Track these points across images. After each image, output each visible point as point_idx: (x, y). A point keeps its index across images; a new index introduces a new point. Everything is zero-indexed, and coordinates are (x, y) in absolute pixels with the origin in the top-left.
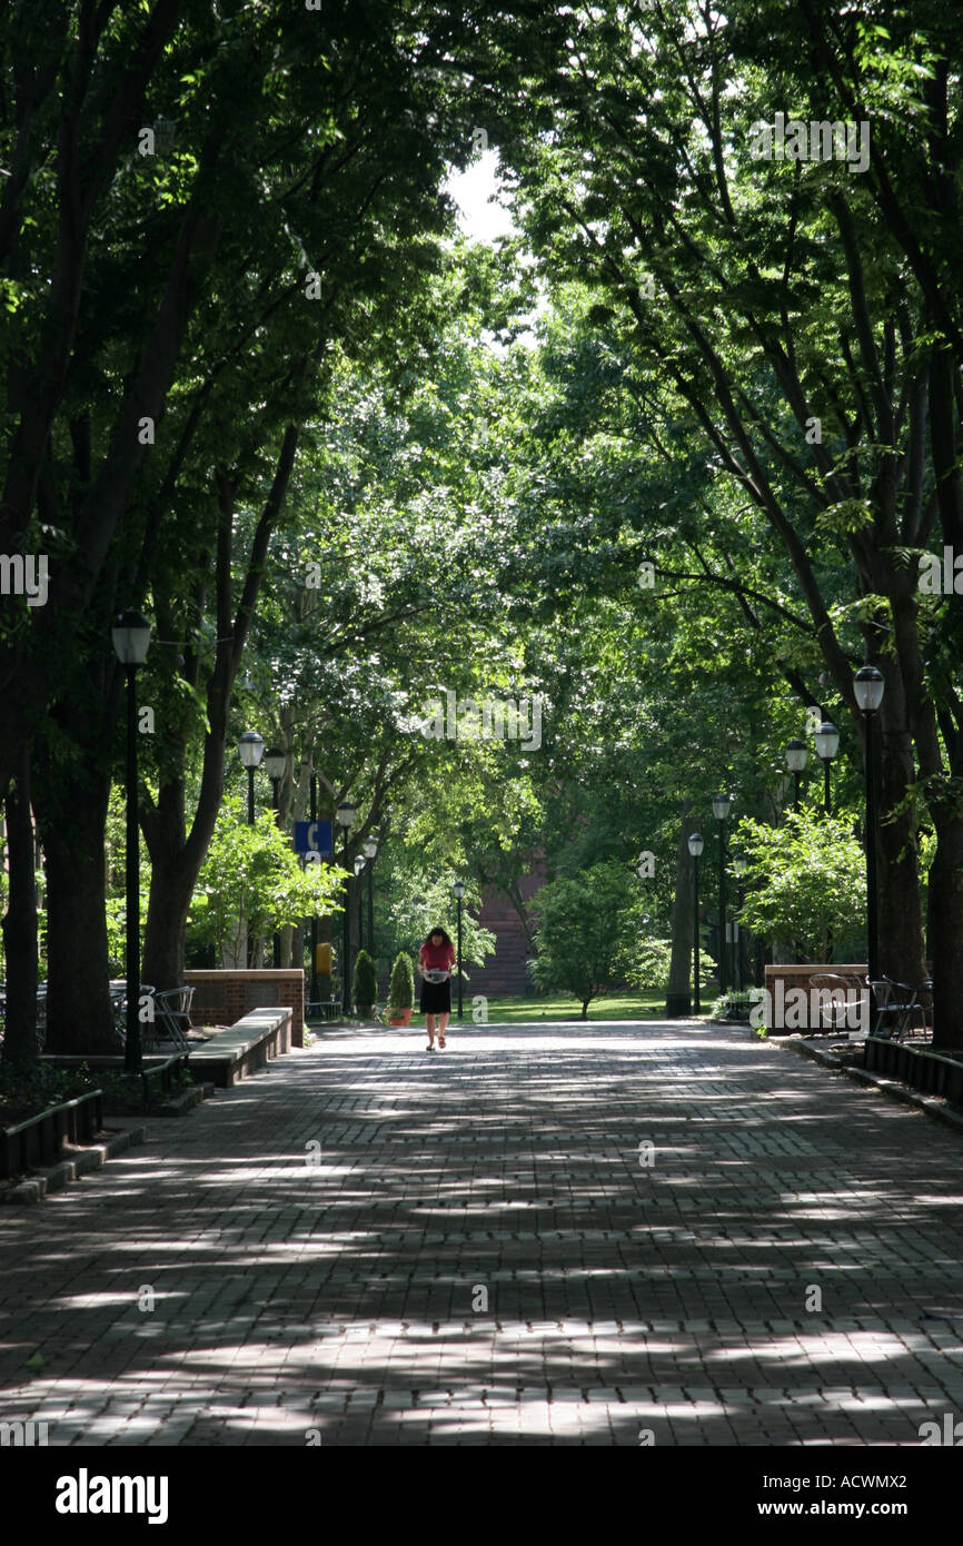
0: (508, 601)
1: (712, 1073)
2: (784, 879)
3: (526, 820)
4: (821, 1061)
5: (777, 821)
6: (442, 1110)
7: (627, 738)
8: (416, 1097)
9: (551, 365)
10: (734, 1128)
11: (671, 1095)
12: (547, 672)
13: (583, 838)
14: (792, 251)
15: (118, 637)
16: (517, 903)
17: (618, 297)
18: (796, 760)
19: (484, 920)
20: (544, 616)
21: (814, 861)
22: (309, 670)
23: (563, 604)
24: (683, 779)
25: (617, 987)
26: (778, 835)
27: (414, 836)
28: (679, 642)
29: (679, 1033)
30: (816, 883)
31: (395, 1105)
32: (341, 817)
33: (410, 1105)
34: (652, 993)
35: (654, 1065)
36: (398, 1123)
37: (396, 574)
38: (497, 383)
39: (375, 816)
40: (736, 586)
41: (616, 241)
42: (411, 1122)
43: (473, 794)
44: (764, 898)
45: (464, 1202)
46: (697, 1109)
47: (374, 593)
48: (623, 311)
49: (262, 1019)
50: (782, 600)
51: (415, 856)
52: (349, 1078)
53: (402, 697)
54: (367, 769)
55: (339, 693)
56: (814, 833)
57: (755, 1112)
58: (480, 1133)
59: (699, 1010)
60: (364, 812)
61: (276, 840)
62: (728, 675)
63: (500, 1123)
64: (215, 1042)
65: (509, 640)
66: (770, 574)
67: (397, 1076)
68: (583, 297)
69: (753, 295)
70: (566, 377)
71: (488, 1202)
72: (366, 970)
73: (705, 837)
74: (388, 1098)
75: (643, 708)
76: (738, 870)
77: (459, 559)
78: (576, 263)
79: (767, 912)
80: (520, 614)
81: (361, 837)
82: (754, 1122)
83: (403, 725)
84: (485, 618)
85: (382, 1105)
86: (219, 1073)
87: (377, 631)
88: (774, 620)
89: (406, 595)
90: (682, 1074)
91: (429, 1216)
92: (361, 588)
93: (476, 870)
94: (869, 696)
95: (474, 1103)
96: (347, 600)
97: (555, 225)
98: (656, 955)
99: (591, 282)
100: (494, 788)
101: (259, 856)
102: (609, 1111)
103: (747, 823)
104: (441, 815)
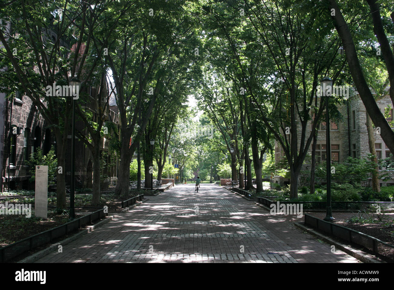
0: (196, 143)
1: (216, 191)
2: (222, 170)
3: (197, 165)
4: (227, 189)
5: (222, 165)
6: (186, 196)
7: (207, 157)
8: (183, 194)
9: (200, 121)
10: (220, 199)
11: (212, 194)
12: (199, 151)
13: (202, 167)
14: (224, 106)
15: (151, 142)
16: (196, 172)
17: (206, 112)
18: (223, 159)
19: (194, 174)
20: (199, 145)
21: (225, 169)
22: (176, 149)
23: (201, 144)
24: (212, 161)
25: (205, 180)
26: (222, 166)
27: (187, 166)
28: (212, 147)
29: (212, 185)
30: (226, 171)
31: (180, 195)
32: (180, 164)
33: (182, 195)
34: (208, 181)
35: (209, 190)
36: (180, 198)
37: (185, 140)
38: (195, 123)
39: (183, 164)
40: (217, 142)
41: (206, 106)
42: (182, 198)
43: (192, 162)
44: (220, 172)
45: (184, 214)
46: (215, 196)
47: (182, 142)
48: (207, 113)
49: (169, 184)
50: (222, 144)
51: (188, 168)
52: (177, 191)
53: (185, 152)
54: (183, 160)
55: (179, 152)
56: (225, 166)
57: (222, 197)
58: (189, 200)
59: (213, 182)
60: (182, 164)
61: (172, 166)
62: (216, 151)
63: (192, 198)
64: (163, 187)
65: (196, 147)
66: (221, 141)
67: (182, 191)
68: (203, 112)
69: (220, 111)
70: (201, 122)
71: (188, 214)
72: (182, 179)
73: (214, 167)
74: (180, 194)
75: (208, 155)
76: (217, 169)
77: (191, 139)
78: (202, 108)
79: (221, 174)
80: (197, 145)
81: (182, 166)
82: (222, 198)
83: (185, 155)
84: (193, 145)
85: (179, 195)
86: (162, 190)
87: (183, 146)
88: (221, 146)
89: (186, 143)
90: (213, 191)
91: (179, 217)
92: (181, 142)
93: (193, 169)
94: (232, 151)
95: (190, 195)
96: (180, 143)
97: (200, 104)
98: (209, 177)
99: (204, 110)
100: (194, 162)
101: (170, 167)
102: (205, 196)
103: (219, 165)
104: (189, 164)
